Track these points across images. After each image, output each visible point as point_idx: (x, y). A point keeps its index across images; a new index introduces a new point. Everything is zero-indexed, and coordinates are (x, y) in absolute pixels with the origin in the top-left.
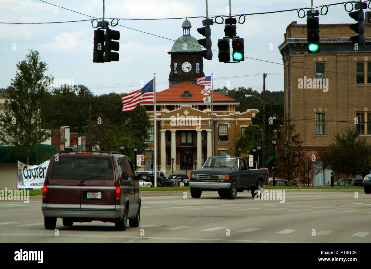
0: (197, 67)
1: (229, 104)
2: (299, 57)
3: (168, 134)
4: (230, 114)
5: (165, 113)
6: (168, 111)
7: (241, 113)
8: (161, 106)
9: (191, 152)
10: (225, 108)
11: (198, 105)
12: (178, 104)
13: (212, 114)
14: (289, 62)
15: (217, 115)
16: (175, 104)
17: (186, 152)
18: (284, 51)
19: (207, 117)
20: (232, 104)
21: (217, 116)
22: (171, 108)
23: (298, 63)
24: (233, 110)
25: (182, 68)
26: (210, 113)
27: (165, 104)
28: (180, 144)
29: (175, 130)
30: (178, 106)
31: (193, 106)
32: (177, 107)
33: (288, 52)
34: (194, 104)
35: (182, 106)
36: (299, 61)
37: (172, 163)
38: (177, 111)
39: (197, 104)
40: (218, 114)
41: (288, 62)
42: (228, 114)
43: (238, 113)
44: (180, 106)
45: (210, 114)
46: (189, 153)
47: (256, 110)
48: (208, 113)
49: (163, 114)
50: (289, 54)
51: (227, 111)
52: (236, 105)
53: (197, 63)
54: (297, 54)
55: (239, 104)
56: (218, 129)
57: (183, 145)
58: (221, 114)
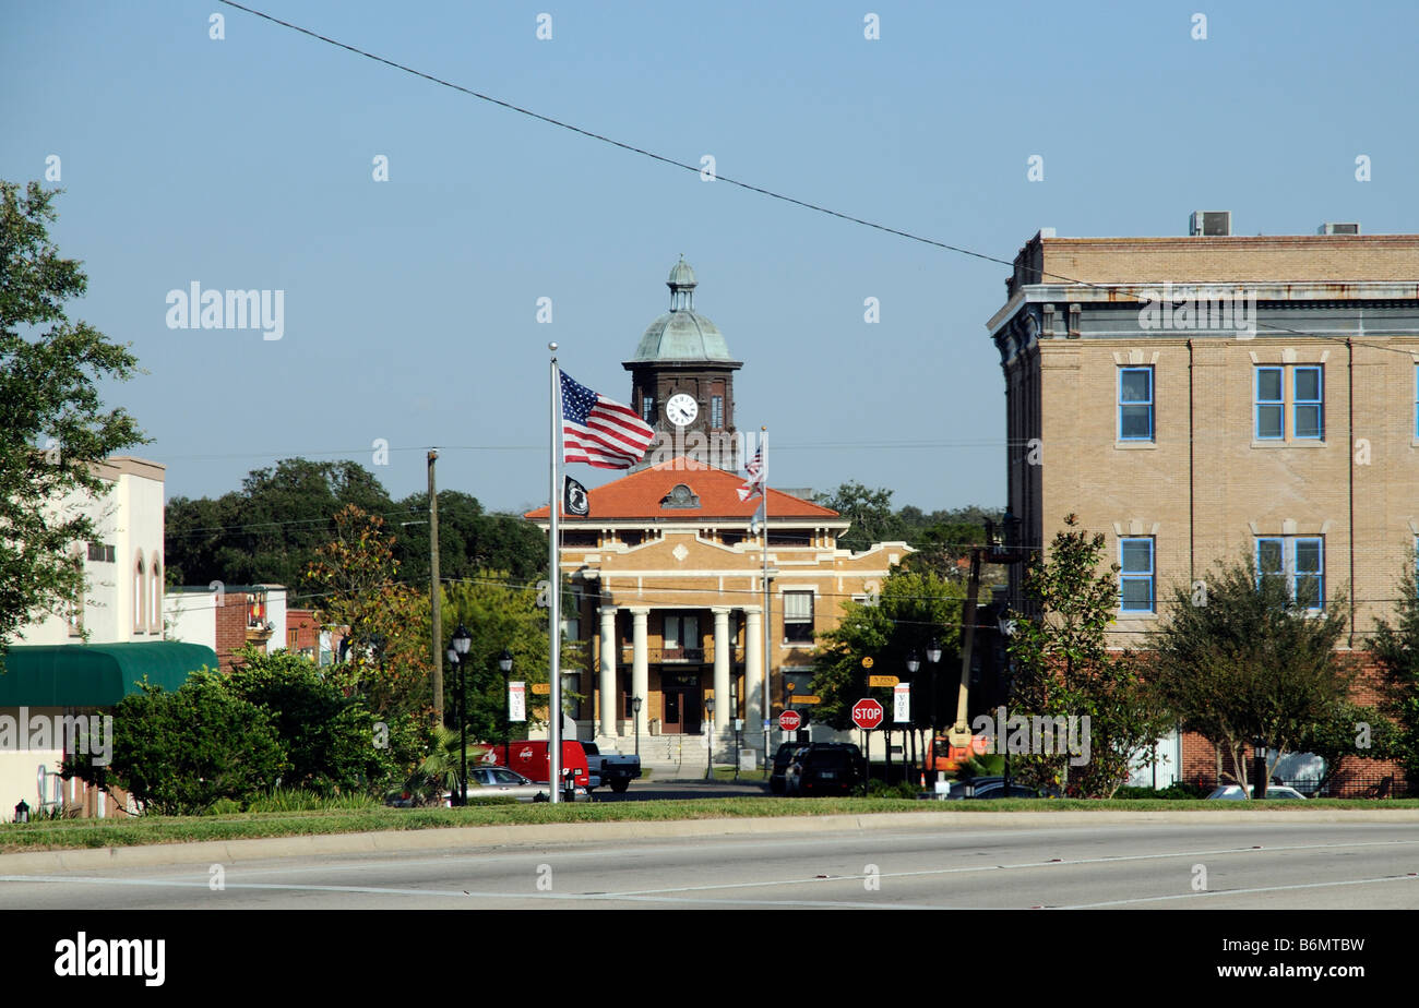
0: (714, 409)
1: (817, 526)
2: (1064, 347)
3: (625, 622)
4: (820, 557)
5: (614, 553)
6: (622, 548)
7: (853, 554)
8: (601, 531)
9: (694, 678)
10: (803, 537)
11: (718, 530)
12: (655, 527)
13: (762, 557)
14: (1027, 368)
15: (780, 559)
16: (646, 527)
17: (679, 679)
18: (1008, 333)
19: (749, 566)
20: (827, 525)
21: (777, 563)
22: (632, 538)
23: (1062, 368)
24: (830, 545)
25: (669, 414)
26: (755, 552)
27: (614, 527)
28: (660, 653)
29: (647, 609)
30: (656, 531)
31: (702, 530)
32: (652, 534)
33: (1022, 337)
34: (706, 526)
35: (668, 532)
36: (1062, 363)
37: (634, 713)
38: (651, 547)
39: (715, 526)
40: (780, 556)
41: (1023, 369)
42: (813, 556)
43: (846, 553)
44: (660, 531)
45: (757, 557)
46: (689, 681)
47: (904, 544)
48: (749, 553)
49: (609, 558)
50: (1028, 341)
51: (811, 548)
52: (839, 531)
53: (714, 397)
54: (1056, 338)
55: (847, 525)
56: (781, 604)
57: (668, 657)
58: (791, 556)
